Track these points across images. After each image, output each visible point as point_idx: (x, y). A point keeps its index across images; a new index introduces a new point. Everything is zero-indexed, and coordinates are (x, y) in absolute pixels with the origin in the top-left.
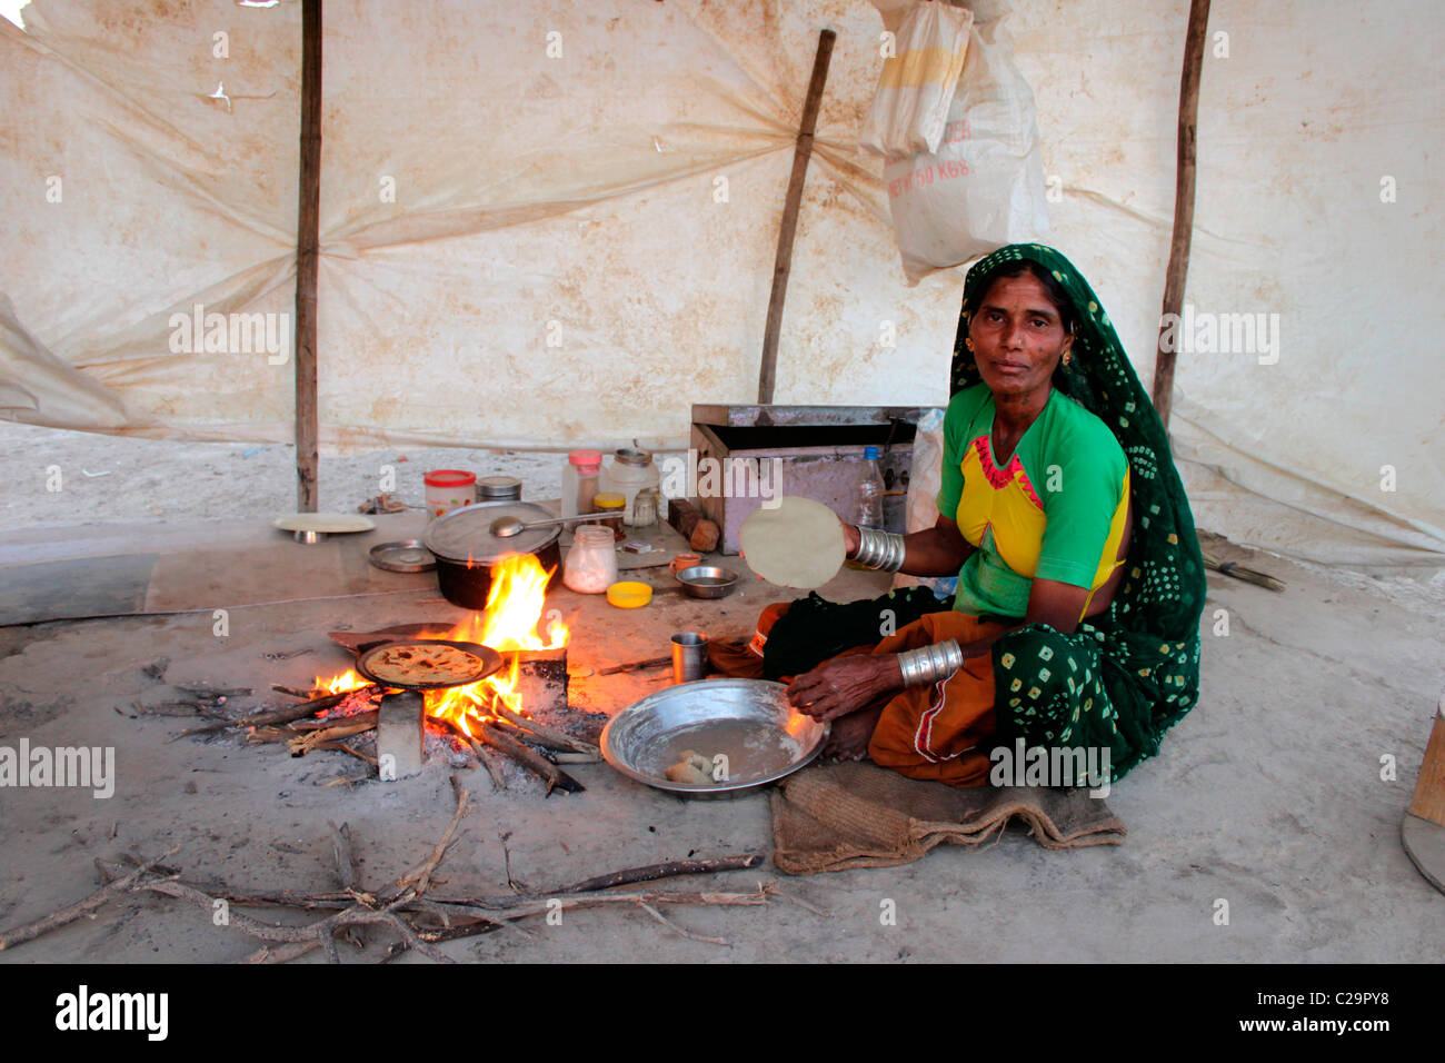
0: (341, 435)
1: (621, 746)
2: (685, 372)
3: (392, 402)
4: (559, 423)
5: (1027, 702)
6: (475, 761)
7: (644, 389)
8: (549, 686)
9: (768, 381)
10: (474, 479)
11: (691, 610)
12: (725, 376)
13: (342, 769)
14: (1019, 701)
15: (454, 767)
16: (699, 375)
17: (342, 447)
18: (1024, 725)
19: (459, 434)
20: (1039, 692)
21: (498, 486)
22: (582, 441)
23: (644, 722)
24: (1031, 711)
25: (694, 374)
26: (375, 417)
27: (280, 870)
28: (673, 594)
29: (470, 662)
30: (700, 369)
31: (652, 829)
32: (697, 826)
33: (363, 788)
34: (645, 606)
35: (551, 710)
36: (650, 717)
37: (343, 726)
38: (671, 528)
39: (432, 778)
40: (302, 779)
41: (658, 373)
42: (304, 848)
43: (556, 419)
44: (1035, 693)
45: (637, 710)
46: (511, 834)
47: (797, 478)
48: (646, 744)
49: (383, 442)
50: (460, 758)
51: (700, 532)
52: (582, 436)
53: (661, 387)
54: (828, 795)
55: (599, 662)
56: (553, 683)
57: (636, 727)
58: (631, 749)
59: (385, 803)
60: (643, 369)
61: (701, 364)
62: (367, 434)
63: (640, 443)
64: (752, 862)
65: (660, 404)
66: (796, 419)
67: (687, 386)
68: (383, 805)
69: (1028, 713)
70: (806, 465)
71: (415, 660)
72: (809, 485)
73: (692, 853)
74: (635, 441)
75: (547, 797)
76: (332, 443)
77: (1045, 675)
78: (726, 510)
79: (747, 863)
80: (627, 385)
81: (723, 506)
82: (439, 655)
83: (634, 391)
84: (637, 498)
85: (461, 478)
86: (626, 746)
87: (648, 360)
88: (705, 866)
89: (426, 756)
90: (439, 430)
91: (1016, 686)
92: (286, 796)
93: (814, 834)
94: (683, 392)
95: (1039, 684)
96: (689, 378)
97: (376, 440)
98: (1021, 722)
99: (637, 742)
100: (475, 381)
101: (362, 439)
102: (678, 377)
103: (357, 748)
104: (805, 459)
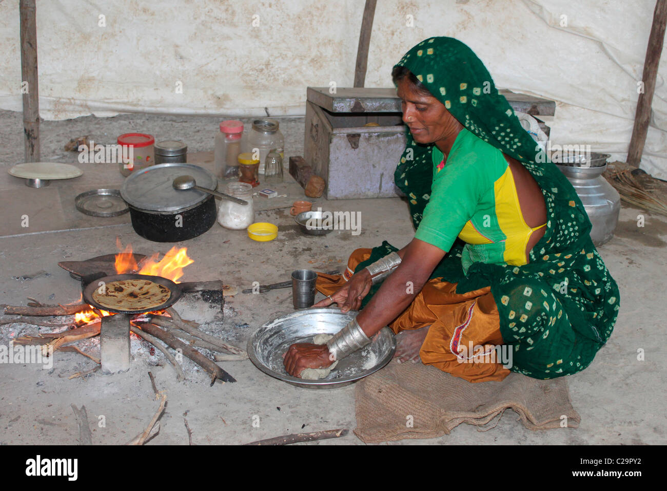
0: (56, 105)
1: (260, 351)
2: (302, 58)
3: (91, 80)
4: (212, 95)
5: (519, 325)
6: (164, 361)
7: (273, 70)
8: (211, 307)
9: (361, 67)
10: (153, 142)
11: (305, 243)
12: (331, 61)
13: (77, 366)
14: (515, 324)
15: (150, 364)
16: (313, 60)
17: (56, 113)
18: (519, 339)
19: (140, 103)
20: (526, 317)
21: (171, 149)
22: (228, 109)
23: (273, 335)
24: (523, 330)
25: (309, 59)
26: (80, 91)
27: (42, 438)
28: (292, 231)
29: (162, 292)
30: (313, 55)
31: (278, 408)
32: (307, 407)
33: (91, 379)
34: (273, 240)
35: (212, 322)
36: (277, 332)
37: (75, 335)
38: (291, 177)
39: (136, 373)
40: (51, 373)
41: (283, 58)
42: (57, 422)
43: (210, 92)
44: (524, 318)
45: (270, 326)
46: (188, 411)
47: (380, 148)
48: (275, 350)
49: (87, 109)
50: (154, 359)
51: (311, 183)
52: (228, 105)
53: (286, 69)
54: (390, 389)
55: (243, 284)
56: (213, 305)
57: (269, 338)
58: (266, 353)
59: (107, 391)
60: (272, 55)
61: (314, 53)
62: (75, 104)
63: (271, 111)
64: (341, 434)
65: (284, 81)
66: (380, 107)
67: (304, 68)
68: (106, 392)
69: (521, 331)
70: (386, 139)
71: (125, 293)
72: (388, 153)
73: (304, 426)
74: (266, 109)
75: (212, 386)
76: (49, 110)
77: (529, 305)
78: (330, 169)
79: (338, 434)
80: (261, 67)
81: (328, 166)
82: (142, 288)
83: (265, 71)
84: (267, 157)
85: (144, 140)
86: (263, 351)
87: (276, 48)
88: (312, 437)
89: (131, 357)
90: (126, 100)
91: (512, 315)
92: (41, 385)
93: (381, 415)
94: (301, 73)
95: (526, 312)
96: (305, 62)
97: (81, 109)
98: (517, 338)
99: (269, 348)
100: (152, 64)
101: (71, 108)
102: (297, 62)
103: (85, 350)
104: (386, 135)
